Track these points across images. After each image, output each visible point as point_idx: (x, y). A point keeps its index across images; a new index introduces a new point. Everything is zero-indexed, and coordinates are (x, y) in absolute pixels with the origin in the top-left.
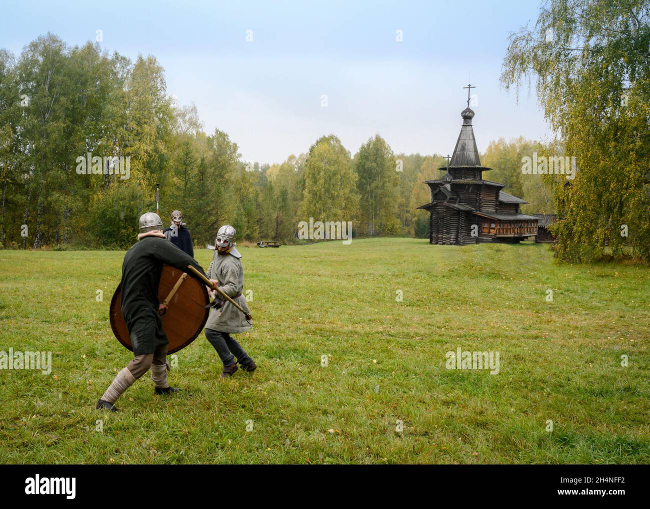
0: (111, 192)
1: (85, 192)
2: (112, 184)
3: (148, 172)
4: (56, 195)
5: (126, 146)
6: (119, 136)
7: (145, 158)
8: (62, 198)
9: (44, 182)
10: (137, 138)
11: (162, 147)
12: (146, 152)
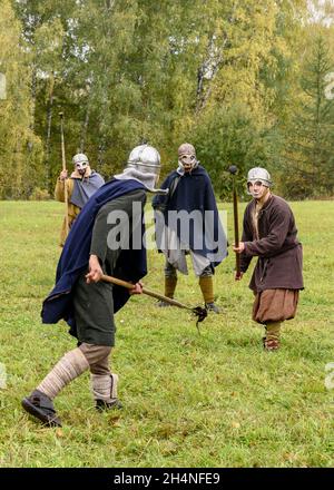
0: (206, 115)
1: (168, 115)
2: (206, 103)
3: (262, 86)
4: (126, 120)
5: (229, 46)
6: (218, 31)
7: (257, 63)
8: (134, 126)
9: (109, 102)
10: (246, 34)
11: (282, 47)
12: (259, 55)
